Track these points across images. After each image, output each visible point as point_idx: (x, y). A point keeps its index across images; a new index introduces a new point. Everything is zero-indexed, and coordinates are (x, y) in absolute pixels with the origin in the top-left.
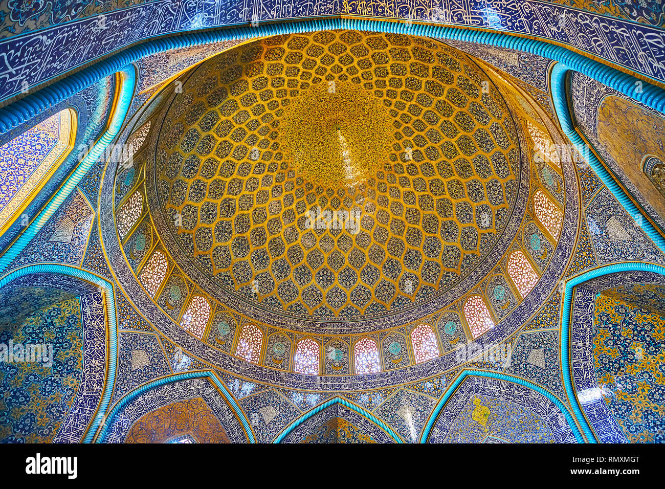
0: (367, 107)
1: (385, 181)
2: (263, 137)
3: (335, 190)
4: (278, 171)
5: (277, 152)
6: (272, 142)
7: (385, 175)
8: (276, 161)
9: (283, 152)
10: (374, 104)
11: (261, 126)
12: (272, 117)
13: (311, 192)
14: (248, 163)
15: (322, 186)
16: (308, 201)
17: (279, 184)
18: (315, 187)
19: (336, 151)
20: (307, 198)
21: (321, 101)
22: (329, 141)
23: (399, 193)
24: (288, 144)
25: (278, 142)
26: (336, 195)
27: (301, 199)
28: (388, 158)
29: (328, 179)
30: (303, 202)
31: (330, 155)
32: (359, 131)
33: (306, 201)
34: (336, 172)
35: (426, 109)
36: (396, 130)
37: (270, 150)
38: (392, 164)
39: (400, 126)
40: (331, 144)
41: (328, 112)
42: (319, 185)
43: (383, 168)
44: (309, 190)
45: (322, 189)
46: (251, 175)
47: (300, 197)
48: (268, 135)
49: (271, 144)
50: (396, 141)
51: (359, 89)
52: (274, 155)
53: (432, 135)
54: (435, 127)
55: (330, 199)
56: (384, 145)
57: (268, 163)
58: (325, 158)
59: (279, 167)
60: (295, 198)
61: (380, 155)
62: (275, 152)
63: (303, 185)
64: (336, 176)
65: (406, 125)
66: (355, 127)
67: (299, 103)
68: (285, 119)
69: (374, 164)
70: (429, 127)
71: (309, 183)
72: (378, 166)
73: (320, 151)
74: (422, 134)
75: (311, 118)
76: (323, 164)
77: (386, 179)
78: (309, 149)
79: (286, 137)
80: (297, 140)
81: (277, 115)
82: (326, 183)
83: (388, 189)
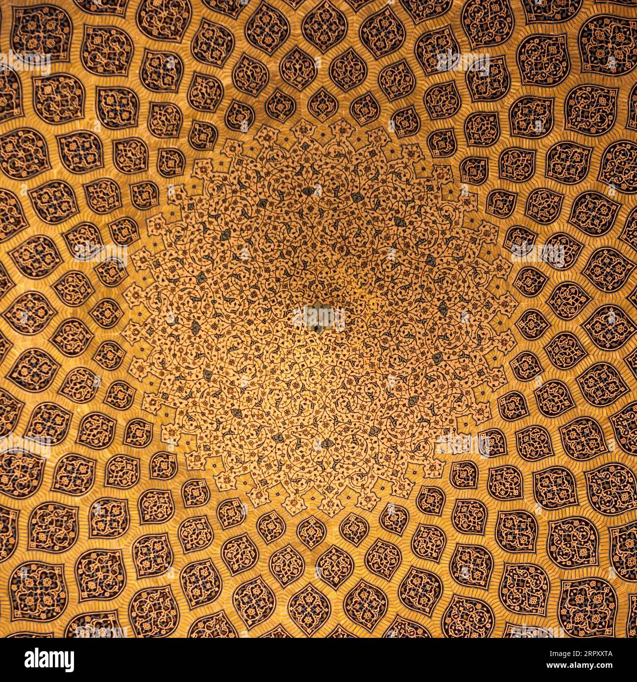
0: (454, 364)
1: (266, 551)
2: (227, 81)
3: (135, 411)
4: (122, 179)
5: (187, 149)
6: (215, 119)
7: (282, 542)
8: (153, 158)
9: (188, 171)
10: (480, 373)
11: (264, 58)
12: (305, 85)
13: (93, 326)
14: (129, 56)
15: (127, 359)
16: (59, 331)
17: (81, 200)
18: (113, 335)
19: (252, 352)
20: (66, 322)
21: (400, 223)
22: (267, 316)
23: (265, 615)
24: (218, 181)
25: (221, 140)
26: (122, 419)
27: (56, 303)
28: (341, 516)
29: (156, 370)
30: (49, 312)
31: (230, 342)
32: (353, 389)
33: (55, 323)
34: (191, 385)
35: (588, 512)
36: (444, 483)
37: (187, 124)
38: (333, 537)
39: (467, 486)
40: (262, 327)
41: (364, 265)
42: (126, 346)
43: (297, 520)
44: (97, 319)
45: (118, 362)
46: (91, 81)
47: (61, 295)
48: (239, 96)
49: (207, 118)
50: (410, 505)
51: (505, 304)
52: (172, 144)
53: (521, 583)
54: (553, 572)
55: (98, 405)
56: (367, 481)
57: (142, 131)
58: (214, 327)
59: (136, 178)
60: (54, 277)
61: (330, 489)
62: (182, 143)
63: (103, 289)
64: (180, 389)
65: (486, 498)
66: (359, 372)
67: (373, 154)
68: (304, 131)
69: (291, 488)
70: (541, 557)
71: (115, 306)
72: (294, 503)
73: (230, 301)
74: (500, 556)
75: (327, 220)
76: (196, 328)
77: (272, 548)
78: (223, 259)
79: (240, 162)
80: (239, 207)
81: (314, 98)
82: (141, 369)
83: (249, 575)
